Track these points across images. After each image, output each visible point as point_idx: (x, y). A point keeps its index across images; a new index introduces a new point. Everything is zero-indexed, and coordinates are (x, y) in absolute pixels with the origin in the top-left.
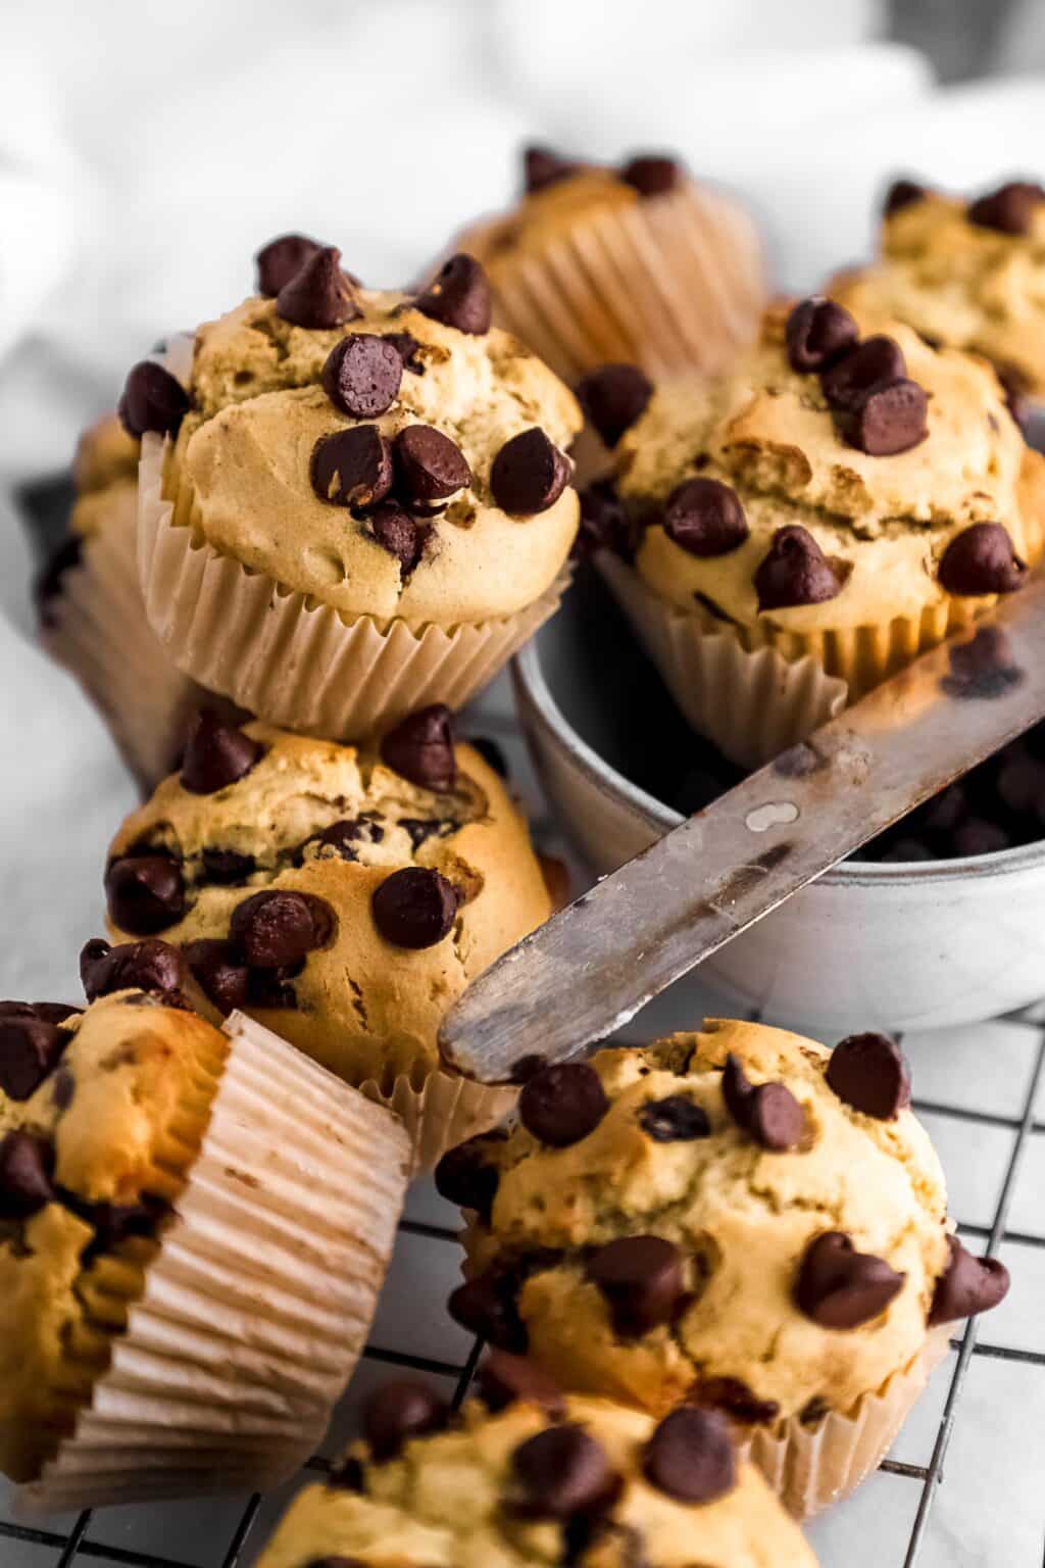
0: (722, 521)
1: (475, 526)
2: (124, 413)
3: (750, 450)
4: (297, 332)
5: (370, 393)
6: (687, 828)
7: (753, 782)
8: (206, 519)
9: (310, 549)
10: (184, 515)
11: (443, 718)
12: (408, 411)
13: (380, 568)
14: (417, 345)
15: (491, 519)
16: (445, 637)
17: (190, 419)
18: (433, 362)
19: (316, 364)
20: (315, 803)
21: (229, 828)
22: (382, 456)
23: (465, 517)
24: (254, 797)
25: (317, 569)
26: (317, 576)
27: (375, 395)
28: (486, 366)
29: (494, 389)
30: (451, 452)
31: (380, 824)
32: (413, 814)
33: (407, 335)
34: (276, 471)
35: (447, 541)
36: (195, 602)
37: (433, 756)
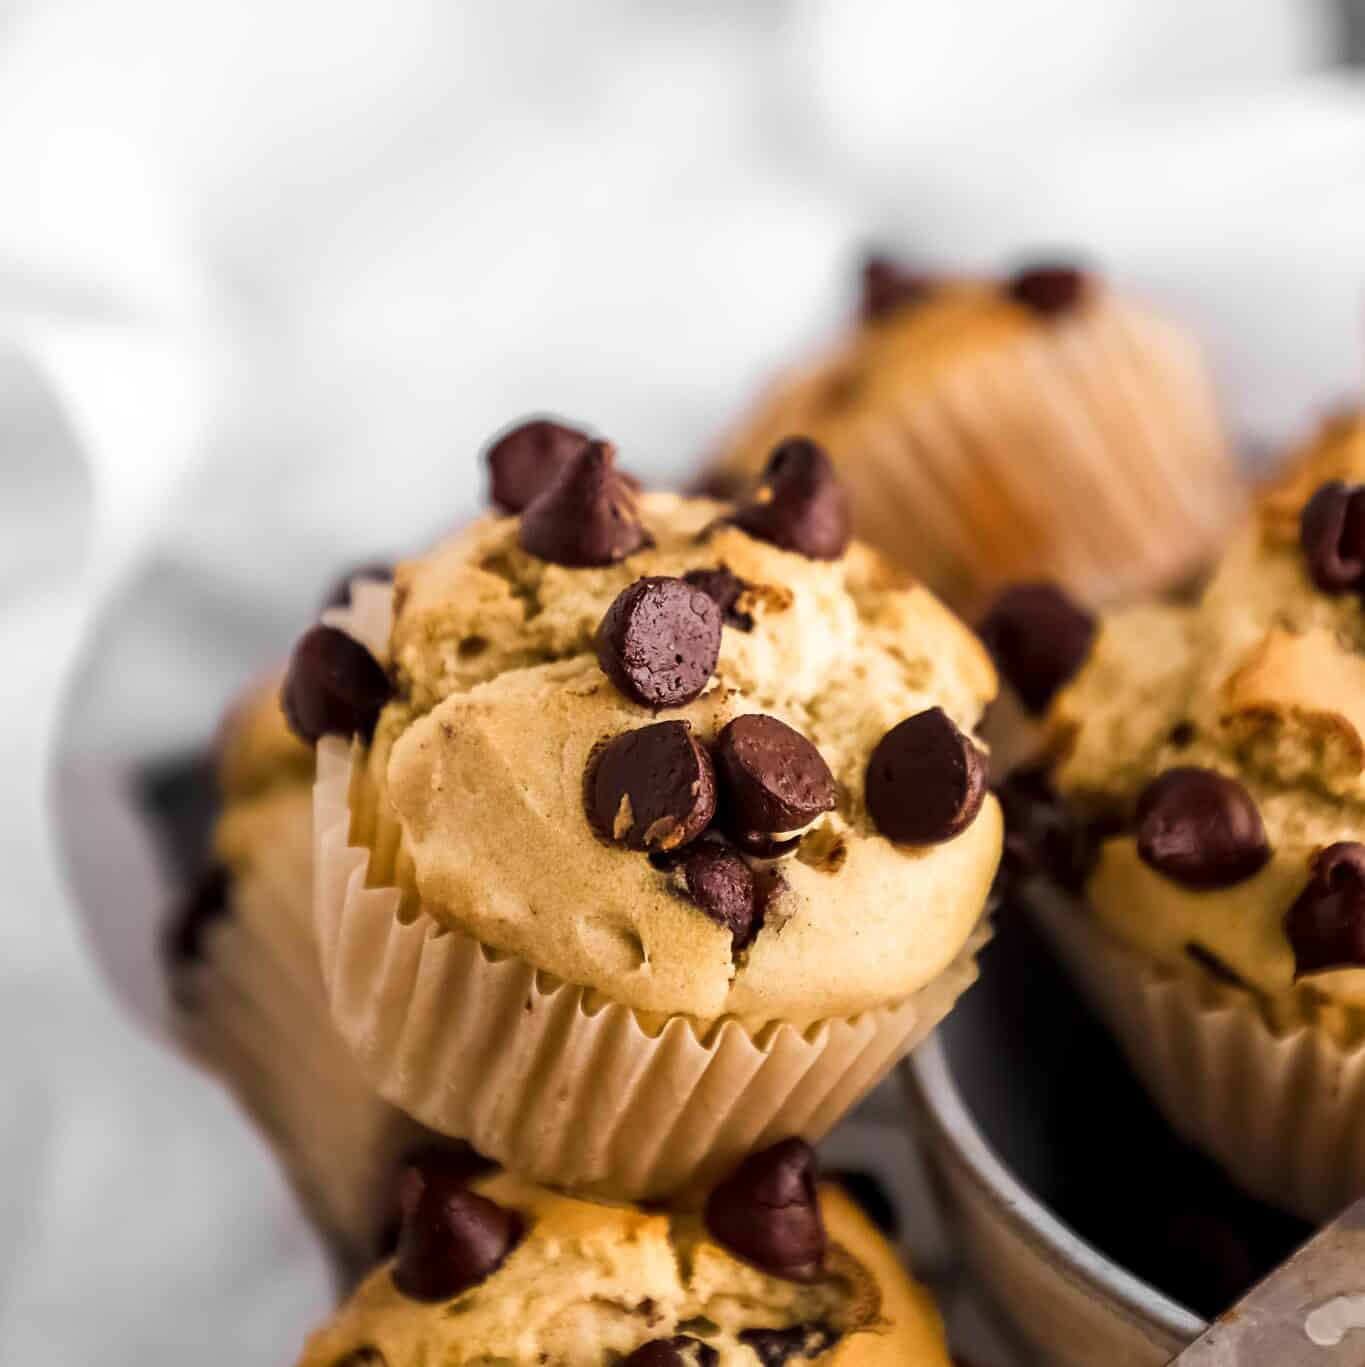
0: (1230, 834)
1: (846, 867)
2: (290, 703)
3: (1264, 721)
4: (554, 573)
5: (673, 668)
6: (1210, 1342)
7: (1307, 1257)
8: (421, 877)
9: (588, 919)
10: (386, 871)
11: (802, 1162)
12: (732, 691)
13: (699, 944)
14: (742, 586)
15: (869, 853)
16: (803, 1043)
17: (391, 714)
18: (767, 610)
19: (586, 622)
20: (607, 1313)
21: (473, 1361)
22: (697, 770)
23: (831, 855)
24: (510, 1306)
25: (599, 948)
26: (598, 961)
27: (681, 670)
28: (846, 608)
29: (860, 643)
30: (801, 753)
31: (711, 1341)
32: (763, 1319)
33: (723, 570)
34: (530, 798)
35: (803, 894)
36: (408, 997)
37: (787, 1225)
